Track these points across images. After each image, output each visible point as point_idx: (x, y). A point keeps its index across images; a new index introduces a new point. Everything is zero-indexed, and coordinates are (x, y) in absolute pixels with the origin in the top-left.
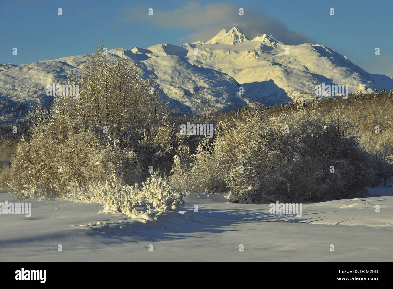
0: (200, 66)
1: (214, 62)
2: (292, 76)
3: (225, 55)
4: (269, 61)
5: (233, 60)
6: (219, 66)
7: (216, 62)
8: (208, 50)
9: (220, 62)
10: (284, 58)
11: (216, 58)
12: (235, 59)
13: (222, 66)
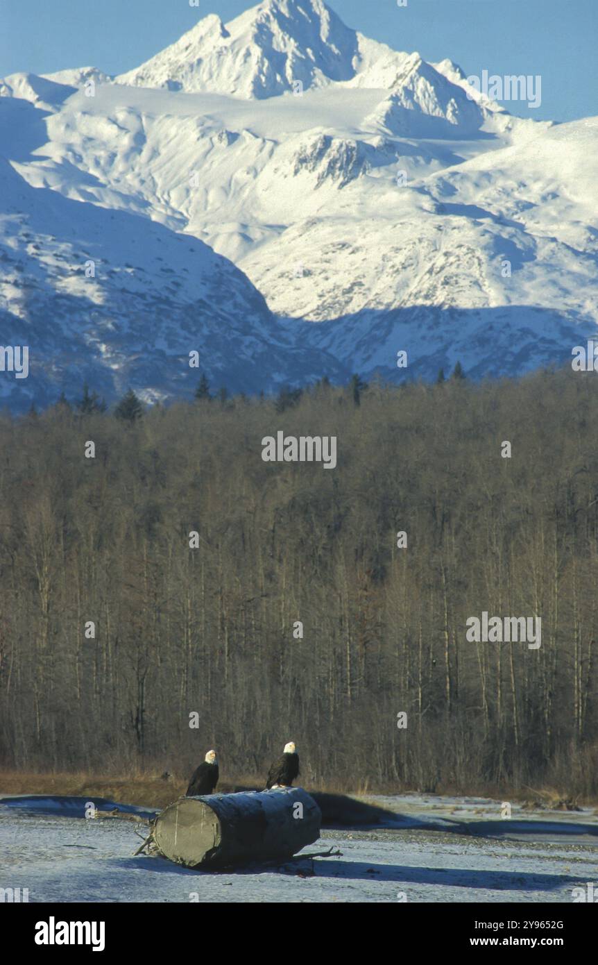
0: (74, 195)
1: (148, 180)
2: (531, 277)
3: (208, 146)
4: (422, 190)
5: (241, 175)
6: (173, 204)
7: (159, 181)
8: (121, 116)
9: (179, 182)
10: (501, 183)
11: (158, 161)
12: (255, 172)
13: (186, 202)
